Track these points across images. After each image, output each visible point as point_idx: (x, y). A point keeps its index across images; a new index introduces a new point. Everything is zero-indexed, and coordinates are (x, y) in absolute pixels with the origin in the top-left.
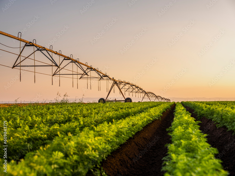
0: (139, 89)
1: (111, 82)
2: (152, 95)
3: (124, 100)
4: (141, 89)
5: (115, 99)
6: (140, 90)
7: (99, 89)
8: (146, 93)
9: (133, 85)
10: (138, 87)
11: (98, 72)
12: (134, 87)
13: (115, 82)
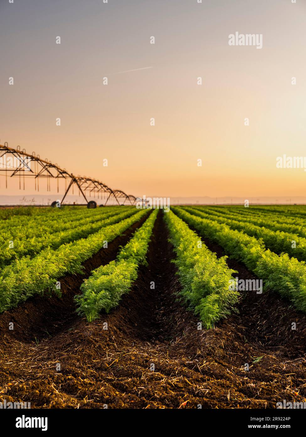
0: (102, 186)
1: (70, 180)
2: (120, 194)
3: (87, 203)
4: (105, 186)
5: (74, 203)
6: (104, 188)
7: (49, 188)
8: (112, 192)
9: (96, 182)
10: (101, 184)
11: (58, 169)
12: (96, 184)
13: (74, 180)
